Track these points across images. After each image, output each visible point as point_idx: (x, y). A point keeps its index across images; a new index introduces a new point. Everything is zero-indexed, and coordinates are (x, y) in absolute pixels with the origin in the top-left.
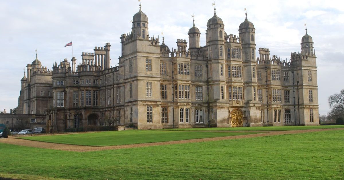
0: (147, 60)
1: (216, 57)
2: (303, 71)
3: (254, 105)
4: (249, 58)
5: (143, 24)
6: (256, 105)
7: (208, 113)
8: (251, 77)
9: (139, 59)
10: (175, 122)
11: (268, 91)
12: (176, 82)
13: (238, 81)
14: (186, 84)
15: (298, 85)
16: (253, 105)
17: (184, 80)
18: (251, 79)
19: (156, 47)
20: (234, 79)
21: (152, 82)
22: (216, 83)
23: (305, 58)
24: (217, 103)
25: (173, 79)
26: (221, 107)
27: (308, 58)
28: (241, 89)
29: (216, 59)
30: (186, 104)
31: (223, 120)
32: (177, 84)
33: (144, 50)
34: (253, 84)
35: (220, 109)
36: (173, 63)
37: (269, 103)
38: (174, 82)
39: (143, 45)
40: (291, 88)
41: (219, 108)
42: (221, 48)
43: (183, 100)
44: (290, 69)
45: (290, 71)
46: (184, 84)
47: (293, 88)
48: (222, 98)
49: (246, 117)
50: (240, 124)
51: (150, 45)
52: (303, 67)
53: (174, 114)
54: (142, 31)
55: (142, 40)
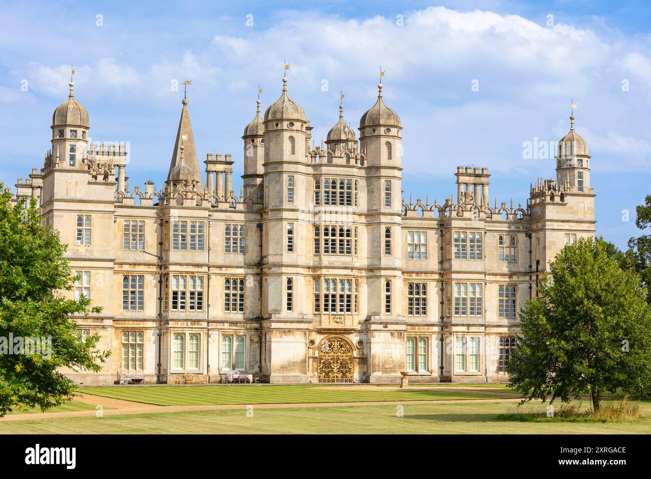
0: (80, 219)
1: (278, 204)
2: (547, 232)
3: (384, 327)
4: (375, 205)
5: (71, 131)
6: (390, 327)
7: (257, 346)
8: (380, 253)
9: (57, 216)
10: (162, 367)
11: (444, 287)
12: (166, 268)
13: (340, 263)
14: (193, 273)
15: (537, 271)
16: (381, 327)
17: (188, 265)
18: (380, 259)
19: (104, 187)
20: (327, 259)
21: (91, 271)
22: (274, 270)
23: (557, 199)
24: (273, 322)
25: (161, 262)
26: (285, 332)
27: (567, 199)
28: (350, 284)
29: (276, 210)
30: (192, 324)
31: (289, 365)
32: (167, 274)
33: (72, 196)
34: (383, 273)
35: (281, 336)
36: (162, 220)
37: (445, 319)
38: (163, 269)
39: (70, 183)
40: (522, 278)
41: (278, 334)
42: (290, 180)
43: (183, 314)
44: (521, 227)
45: (519, 232)
46: (187, 272)
47: (527, 278)
48: (289, 309)
49: (364, 356)
50: (344, 374)
51: (89, 183)
52: (547, 223)
53: (162, 347)
54: (68, 148)
55: (68, 171)
